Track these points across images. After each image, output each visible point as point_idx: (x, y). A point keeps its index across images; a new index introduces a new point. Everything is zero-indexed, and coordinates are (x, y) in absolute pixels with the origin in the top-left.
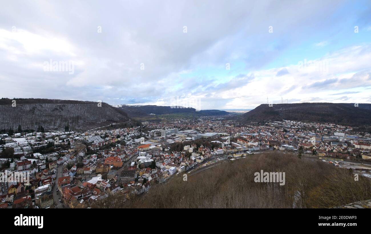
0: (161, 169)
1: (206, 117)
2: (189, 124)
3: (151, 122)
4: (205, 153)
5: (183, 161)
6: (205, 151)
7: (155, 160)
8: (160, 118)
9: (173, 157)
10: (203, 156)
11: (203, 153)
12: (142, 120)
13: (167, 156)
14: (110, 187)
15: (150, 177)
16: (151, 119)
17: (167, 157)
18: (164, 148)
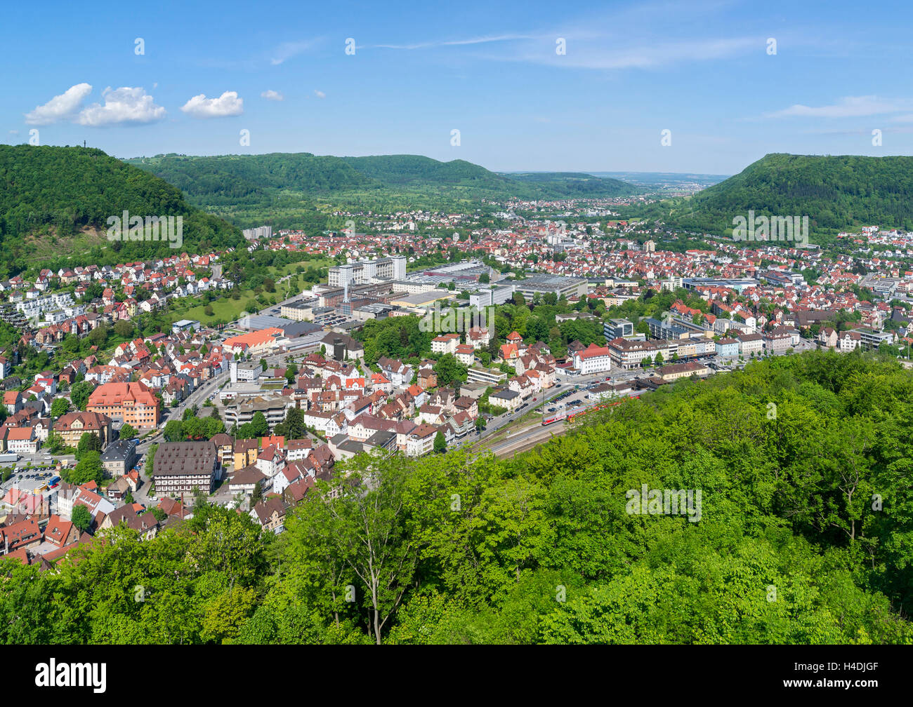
0: (329, 441)
1: (533, 203)
2: (456, 237)
3: (281, 227)
4: (526, 366)
5: (427, 408)
6: (526, 361)
7: (302, 402)
8: (323, 209)
9: (382, 387)
10: (522, 380)
11: (520, 370)
12: (243, 220)
13: (356, 380)
14: (112, 515)
15: (281, 474)
16: (282, 214)
17: (355, 387)
18: (342, 347)
